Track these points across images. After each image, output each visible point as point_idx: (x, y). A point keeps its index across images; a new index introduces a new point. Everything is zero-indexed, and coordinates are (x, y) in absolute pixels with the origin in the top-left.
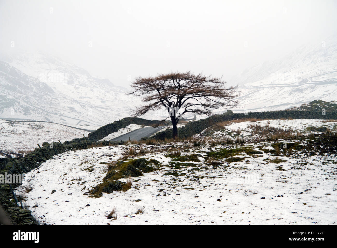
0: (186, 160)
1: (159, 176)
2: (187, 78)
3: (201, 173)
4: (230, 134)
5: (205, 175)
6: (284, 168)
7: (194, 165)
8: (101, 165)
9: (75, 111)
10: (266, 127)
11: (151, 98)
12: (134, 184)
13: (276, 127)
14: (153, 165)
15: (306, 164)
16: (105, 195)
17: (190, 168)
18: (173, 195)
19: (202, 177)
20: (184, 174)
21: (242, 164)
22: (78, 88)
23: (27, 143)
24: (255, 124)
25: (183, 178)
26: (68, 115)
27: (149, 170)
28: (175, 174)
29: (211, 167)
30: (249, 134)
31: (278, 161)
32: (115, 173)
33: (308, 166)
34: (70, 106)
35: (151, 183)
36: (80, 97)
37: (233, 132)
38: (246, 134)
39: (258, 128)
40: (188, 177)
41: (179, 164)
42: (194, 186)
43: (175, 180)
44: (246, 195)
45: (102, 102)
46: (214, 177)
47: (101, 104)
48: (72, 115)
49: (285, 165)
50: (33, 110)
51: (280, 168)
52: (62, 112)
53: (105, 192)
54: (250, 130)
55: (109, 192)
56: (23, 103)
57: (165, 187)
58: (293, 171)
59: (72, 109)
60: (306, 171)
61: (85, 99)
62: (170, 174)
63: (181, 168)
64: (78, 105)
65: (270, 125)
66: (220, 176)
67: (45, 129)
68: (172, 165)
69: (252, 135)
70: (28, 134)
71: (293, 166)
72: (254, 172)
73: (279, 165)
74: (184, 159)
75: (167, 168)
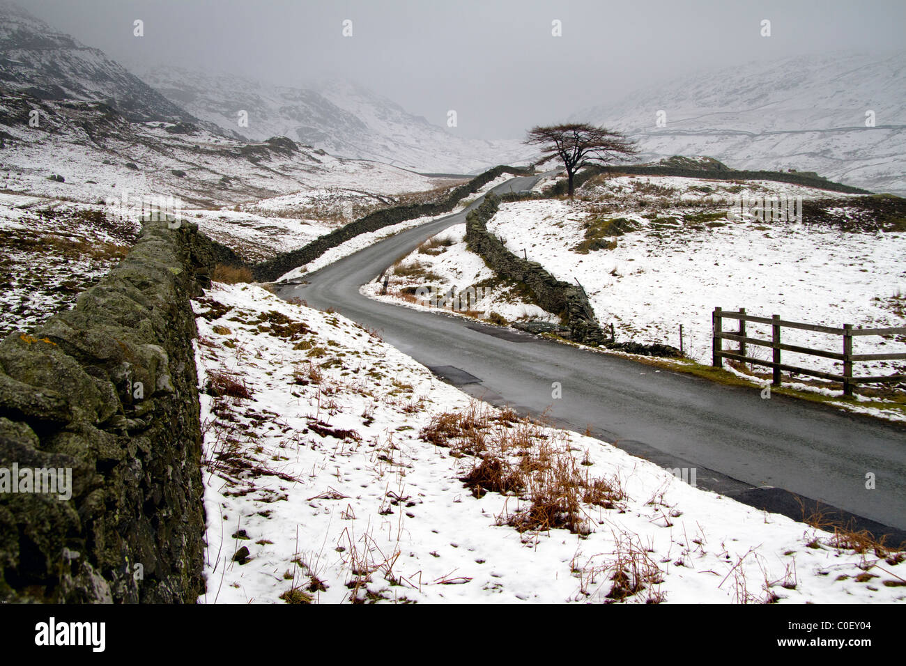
0: (665, 222)
1: (642, 236)
2: (587, 130)
3: (686, 236)
4: (611, 189)
5: (691, 239)
6: (771, 235)
7: (675, 228)
8: (569, 222)
9: (389, 150)
10: (647, 184)
11: (550, 149)
12: (619, 243)
13: (657, 184)
14: (633, 225)
15: (792, 233)
16: (592, 252)
17: (672, 231)
18: (664, 256)
19: (689, 241)
20: (668, 237)
21: (726, 229)
22: (391, 125)
23: (361, 184)
24: (635, 180)
25: (668, 240)
26: (381, 153)
27: (631, 230)
28: (658, 235)
29: (694, 231)
30: (632, 190)
31: (763, 229)
32: (597, 232)
33: (794, 235)
34: (383, 143)
35: (636, 243)
36: (393, 135)
37: (615, 187)
38: (628, 191)
39: (639, 185)
40: (673, 240)
41: (658, 226)
42: (684, 249)
43: (661, 242)
44: (741, 261)
45: (417, 141)
46: (701, 242)
47: (415, 143)
48: (385, 153)
49: (771, 233)
50: (345, 146)
51: (767, 236)
52: (375, 150)
53: (591, 249)
54: (631, 186)
55: (595, 250)
56: (334, 138)
57: (653, 248)
58: (780, 239)
59: (386, 147)
60: (794, 240)
61: (399, 137)
62: (653, 235)
63: (662, 230)
64: (391, 143)
65: (651, 182)
66: (708, 241)
67: (376, 170)
68: (651, 226)
69: (634, 192)
70: (360, 174)
71: (779, 234)
72: (741, 239)
73: (765, 232)
74: (662, 221)
75: (647, 229)
